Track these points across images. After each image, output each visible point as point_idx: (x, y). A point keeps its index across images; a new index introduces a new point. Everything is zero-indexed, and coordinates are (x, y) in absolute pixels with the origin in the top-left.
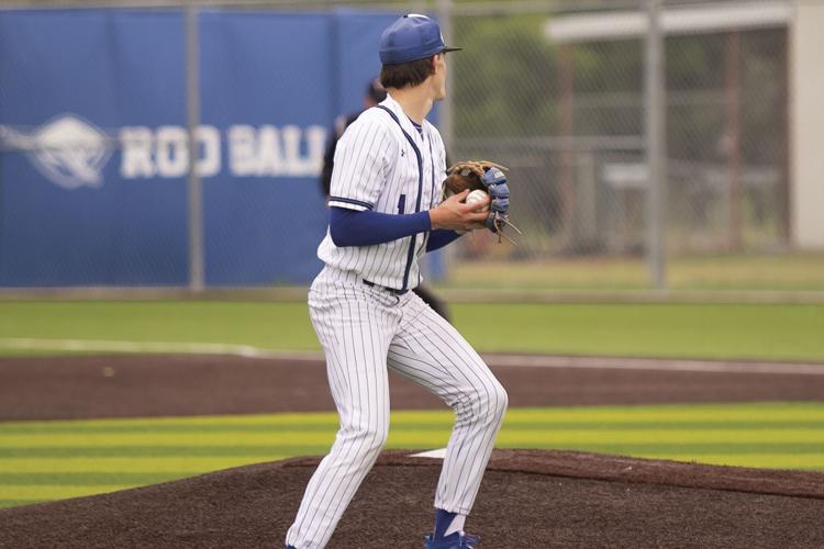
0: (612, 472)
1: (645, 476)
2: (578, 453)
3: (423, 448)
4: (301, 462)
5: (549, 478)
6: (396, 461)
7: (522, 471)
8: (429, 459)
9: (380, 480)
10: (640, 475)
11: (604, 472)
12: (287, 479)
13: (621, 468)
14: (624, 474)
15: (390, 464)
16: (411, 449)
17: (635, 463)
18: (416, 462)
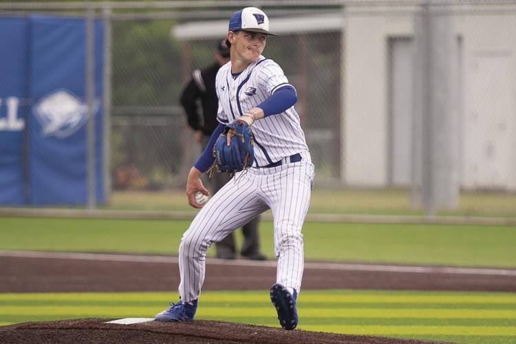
0: (244, 336)
1: (267, 338)
2: (219, 322)
3: (112, 317)
4: (29, 325)
5: (200, 339)
6: (94, 326)
7: (182, 334)
8: (117, 325)
9: (83, 339)
10: (263, 338)
11: (238, 336)
12: (19, 337)
13: (250, 333)
14: (252, 337)
15: (91, 328)
16: (105, 318)
17: (260, 329)
18: (108, 327)
